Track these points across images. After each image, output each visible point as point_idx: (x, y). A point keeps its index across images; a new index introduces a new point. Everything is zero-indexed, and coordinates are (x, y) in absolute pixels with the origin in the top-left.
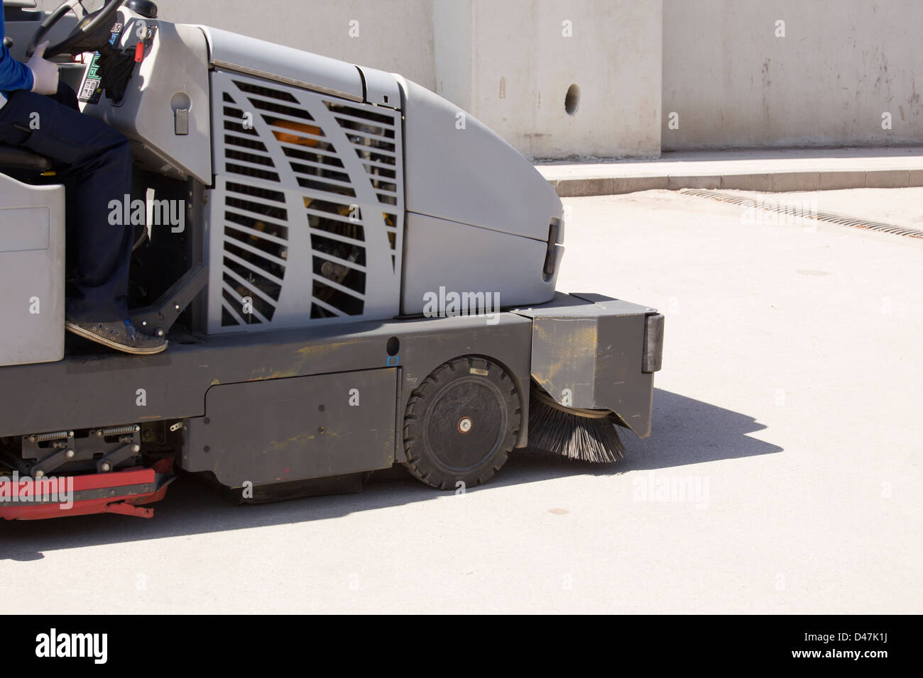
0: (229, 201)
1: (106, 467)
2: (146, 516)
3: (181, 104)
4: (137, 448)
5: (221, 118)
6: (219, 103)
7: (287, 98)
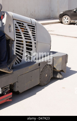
0: (17, 43)
1: (6, 94)
2: (11, 101)
3: (10, 26)
4: (9, 89)
5: (15, 28)
6: (15, 26)
7: (23, 24)
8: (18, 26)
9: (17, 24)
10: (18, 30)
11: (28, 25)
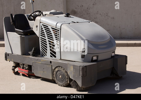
5: (40, 29)
6: (41, 27)
7: (47, 27)
8: (43, 27)
9: (43, 26)
10: (43, 31)
11: (52, 28)
